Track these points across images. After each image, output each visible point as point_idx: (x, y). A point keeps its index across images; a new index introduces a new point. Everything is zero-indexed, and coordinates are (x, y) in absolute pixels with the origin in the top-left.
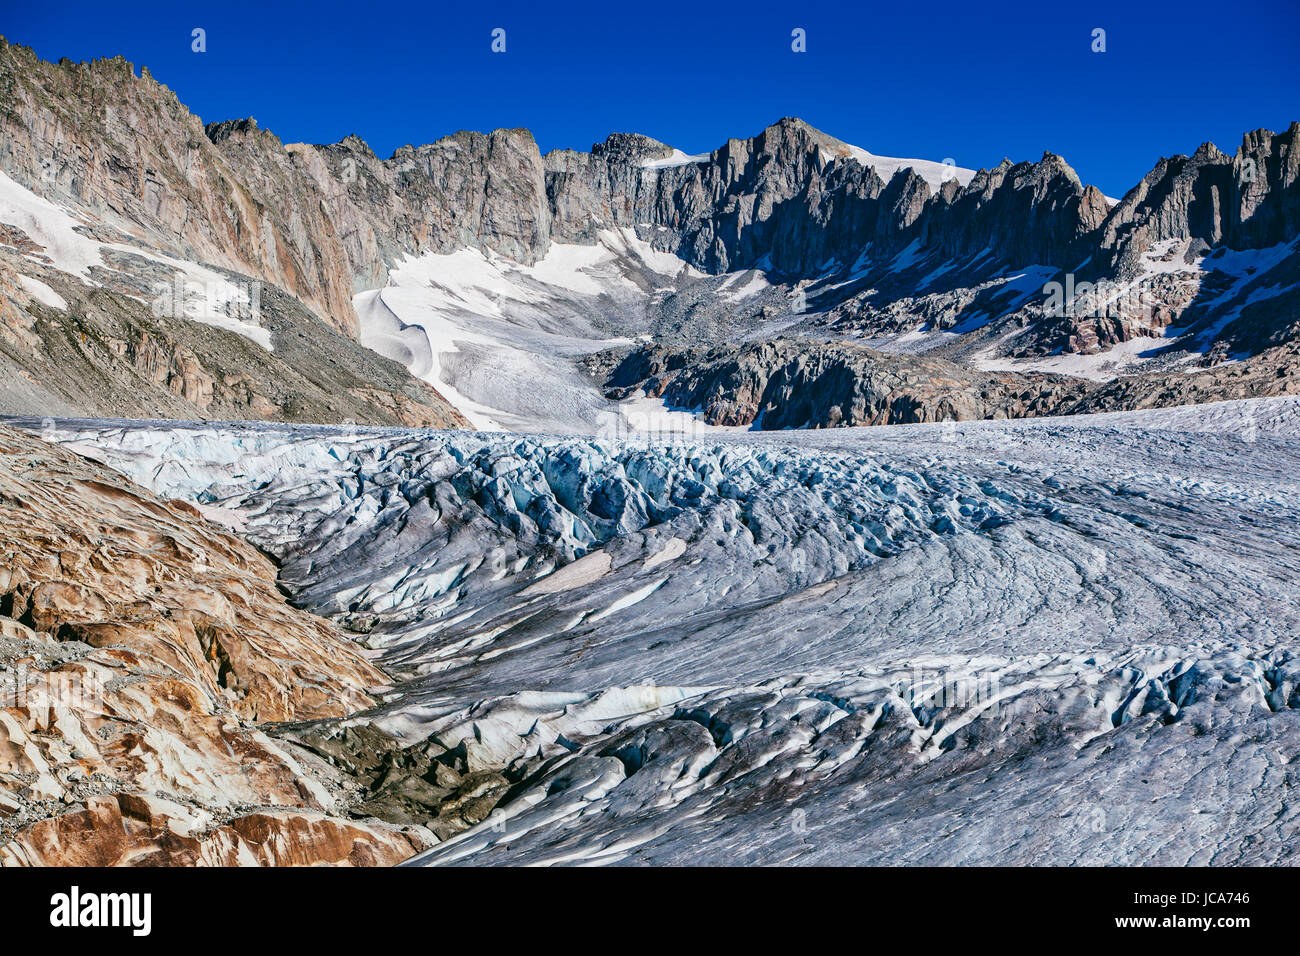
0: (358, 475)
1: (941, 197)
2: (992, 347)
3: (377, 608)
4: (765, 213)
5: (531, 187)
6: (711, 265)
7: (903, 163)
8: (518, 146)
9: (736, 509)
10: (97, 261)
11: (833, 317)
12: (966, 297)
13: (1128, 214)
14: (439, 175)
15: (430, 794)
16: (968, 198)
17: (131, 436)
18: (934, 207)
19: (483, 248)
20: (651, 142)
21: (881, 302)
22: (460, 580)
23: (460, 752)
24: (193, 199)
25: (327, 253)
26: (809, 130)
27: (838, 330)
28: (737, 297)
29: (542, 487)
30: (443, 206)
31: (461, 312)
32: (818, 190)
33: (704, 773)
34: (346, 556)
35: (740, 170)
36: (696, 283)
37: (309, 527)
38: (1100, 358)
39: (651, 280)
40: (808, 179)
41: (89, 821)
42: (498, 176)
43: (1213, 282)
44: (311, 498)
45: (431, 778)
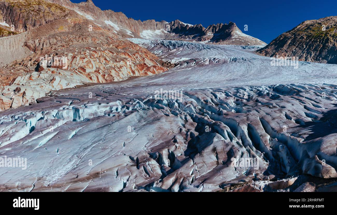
0: (152, 42)
1: (190, 27)
2: (194, 41)
3: (155, 53)
4: (175, 28)
5: (155, 25)
6: (170, 32)
7: (187, 24)
8: (154, 21)
9: (186, 46)
10: (119, 29)
11: (181, 37)
12: (192, 36)
13: (207, 30)
14: (147, 23)
15: (168, 66)
16: (193, 27)
17: (132, 39)
18: (190, 28)
19: (150, 30)
20: (165, 21)
21: (185, 36)
22: (162, 51)
23: (170, 62)
24: (127, 24)
25: (138, 30)
26: (179, 21)
27: (181, 38)
28: (172, 35)
29: (168, 44)
30: (147, 26)
31: (149, 35)
32: (180, 26)
33: (194, 64)
34: (152, 49)
35: (173, 24)
36: (169, 34)
37: (148, 47)
38: (204, 42)
39: (165, 33)
40: (179, 25)
41: (141, 65)
42: (152, 24)
43: (214, 36)
44: (148, 44)
45: (168, 64)
